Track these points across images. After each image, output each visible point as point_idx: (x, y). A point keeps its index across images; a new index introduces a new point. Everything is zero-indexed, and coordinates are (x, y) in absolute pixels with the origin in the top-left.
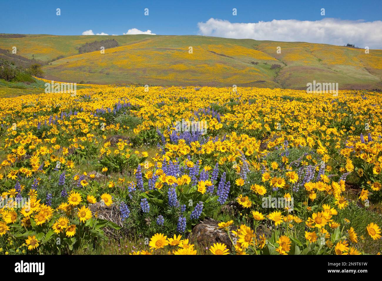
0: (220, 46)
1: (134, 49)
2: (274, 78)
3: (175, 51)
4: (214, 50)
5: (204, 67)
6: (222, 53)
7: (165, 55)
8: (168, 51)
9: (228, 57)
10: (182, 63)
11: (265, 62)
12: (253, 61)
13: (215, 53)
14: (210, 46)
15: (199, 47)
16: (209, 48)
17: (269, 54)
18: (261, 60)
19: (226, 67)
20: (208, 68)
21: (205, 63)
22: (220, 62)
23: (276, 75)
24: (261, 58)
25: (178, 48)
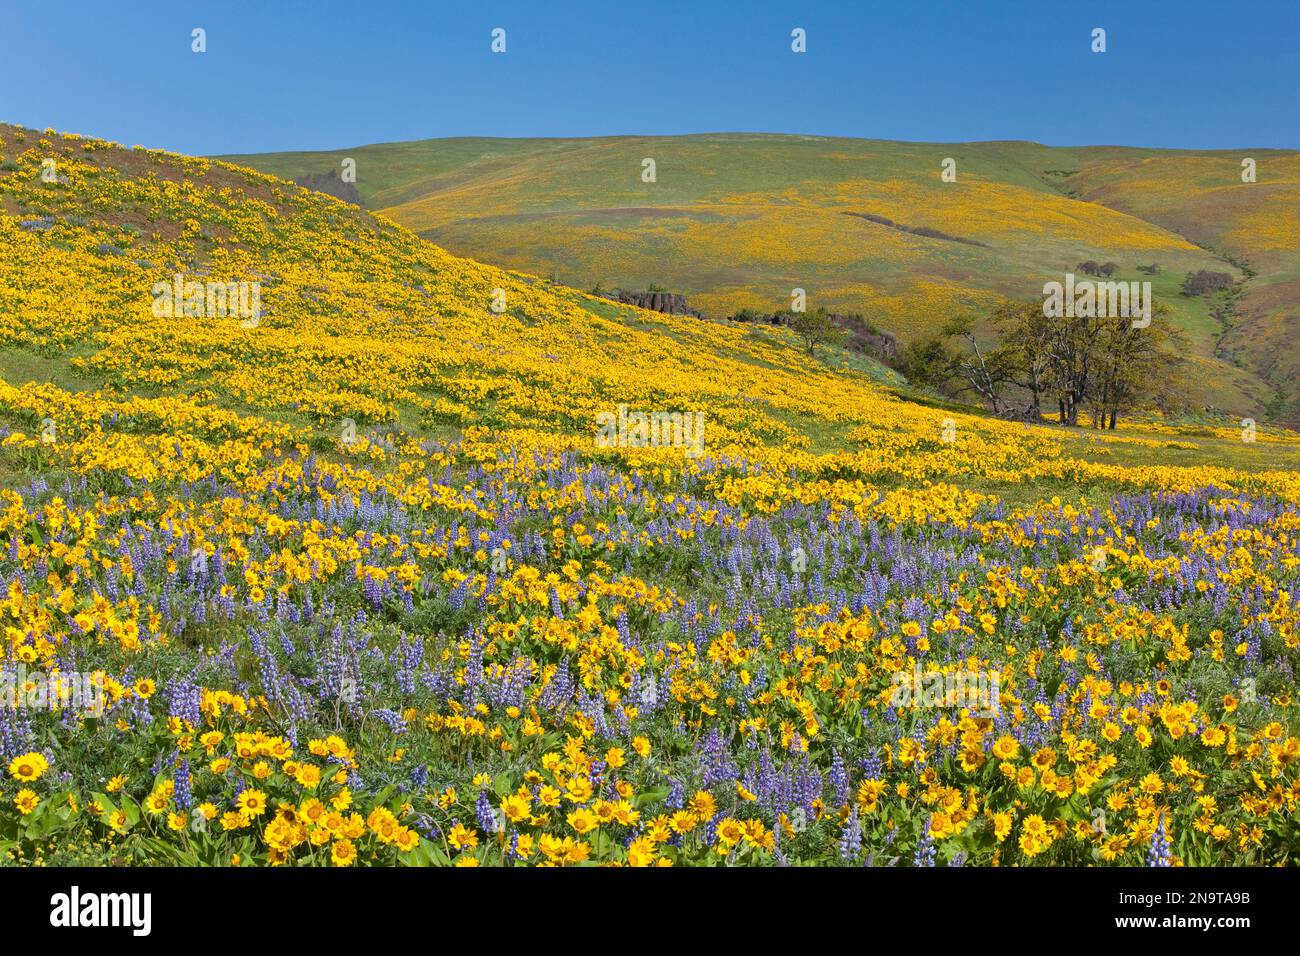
0: (899, 185)
1: (474, 220)
2: (1214, 341)
3: (686, 220)
4: (874, 208)
5: (855, 296)
6: (920, 224)
7: (646, 245)
8: (647, 221)
9: (958, 240)
10: (739, 281)
11: (1148, 263)
12: (1086, 258)
13: (888, 223)
14: (844, 186)
15: (792, 193)
16: (846, 199)
17: (1144, 218)
18: (1122, 250)
19: (972, 293)
20: (879, 302)
21: (856, 280)
22: (930, 270)
23: (1218, 328)
24: (1118, 240)
25: (696, 209)
